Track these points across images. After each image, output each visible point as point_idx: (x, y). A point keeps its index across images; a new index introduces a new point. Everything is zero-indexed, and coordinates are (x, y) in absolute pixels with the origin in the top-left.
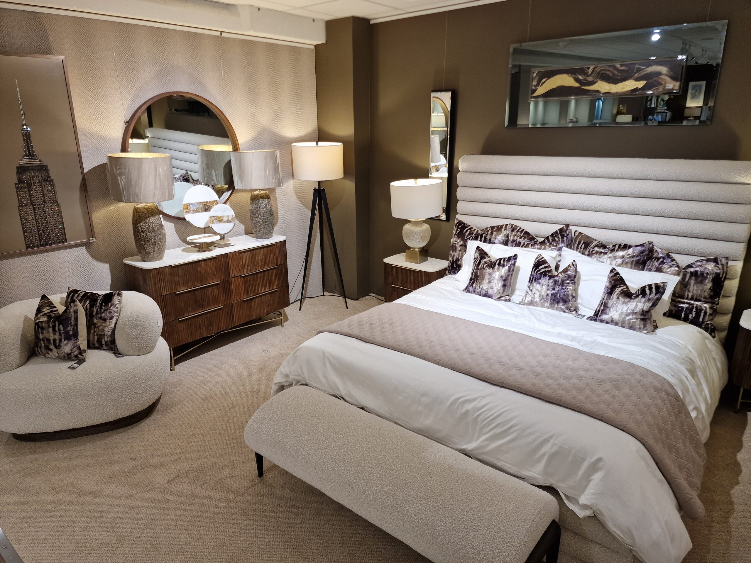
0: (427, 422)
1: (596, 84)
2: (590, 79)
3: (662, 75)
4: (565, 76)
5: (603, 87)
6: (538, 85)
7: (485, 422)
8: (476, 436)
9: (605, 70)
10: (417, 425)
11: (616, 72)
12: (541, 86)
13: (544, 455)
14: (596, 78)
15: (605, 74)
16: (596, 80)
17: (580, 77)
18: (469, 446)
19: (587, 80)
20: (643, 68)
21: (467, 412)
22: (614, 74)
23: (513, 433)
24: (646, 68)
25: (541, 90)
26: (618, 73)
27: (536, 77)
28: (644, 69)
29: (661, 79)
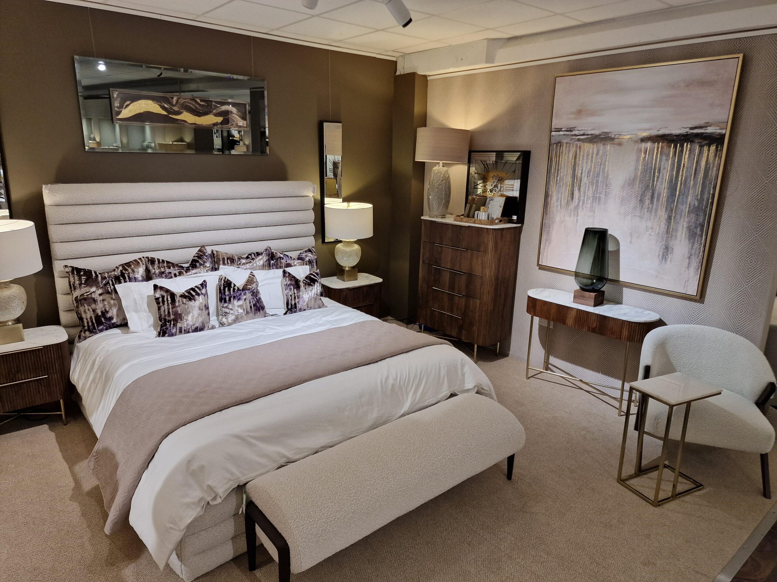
0: (374, 415)
1: (182, 115)
2: (176, 109)
3: (234, 113)
4: (150, 102)
5: (187, 117)
6: (121, 107)
7: (406, 383)
8: (405, 397)
9: (188, 103)
10: (369, 424)
11: (198, 106)
12: (125, 108)
13: (444, 377)
14: (182, 109)
15: (189, 106)
16: (181, 111)
17: (166, 106)
18: (406, 407)
19: (173, 110)
20: (218, 105)
21: (393, 385)
22: (196, 108)
23: (423, 377)
24: (221, 106)
25: (126, 113)
26: (199, 106)
27: (117, 97)
28: (219, 107)
29: (233, 116)
